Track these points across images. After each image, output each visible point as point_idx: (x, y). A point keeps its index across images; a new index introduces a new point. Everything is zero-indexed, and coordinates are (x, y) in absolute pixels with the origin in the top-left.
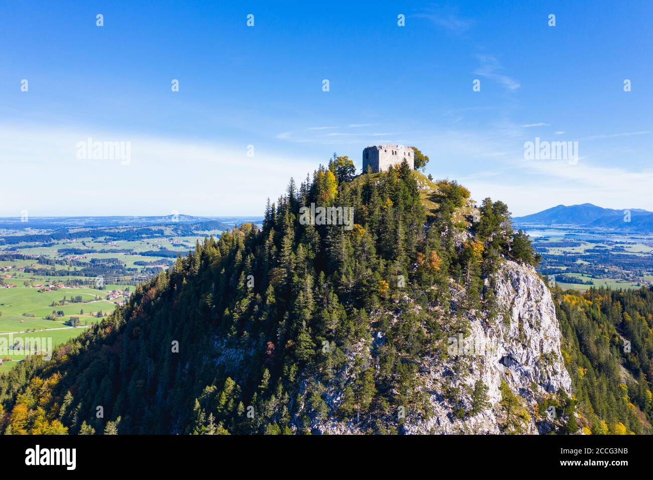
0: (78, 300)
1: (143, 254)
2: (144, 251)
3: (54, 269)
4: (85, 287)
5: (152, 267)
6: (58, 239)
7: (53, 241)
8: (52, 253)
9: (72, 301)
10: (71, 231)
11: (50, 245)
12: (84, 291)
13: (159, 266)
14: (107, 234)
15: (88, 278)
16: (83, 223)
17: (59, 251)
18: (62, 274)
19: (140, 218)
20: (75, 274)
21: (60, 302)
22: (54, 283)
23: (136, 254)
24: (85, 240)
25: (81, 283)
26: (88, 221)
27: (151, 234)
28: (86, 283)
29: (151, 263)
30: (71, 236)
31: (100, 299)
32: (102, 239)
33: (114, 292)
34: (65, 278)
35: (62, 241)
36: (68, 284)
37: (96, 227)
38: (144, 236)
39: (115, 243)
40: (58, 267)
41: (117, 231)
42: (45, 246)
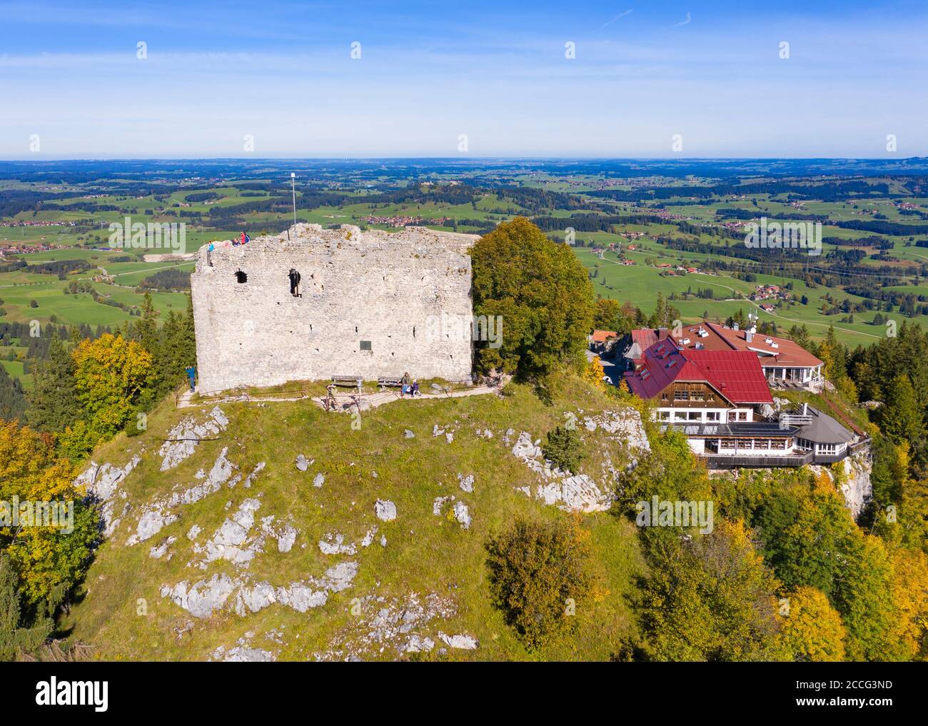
0: (707, 294)
1: (841, 225)
2: (845, 219)
3: (697, 241)
4: (725, 274)
5: (847, 248)
6: (721, 194)
7: (715, 197)
8: (705, 215)
9: (700, 295)
10: (744, 183)
11: (709, 203)
12: (724, 282)
13: (861, 248)
14: (795, 189)
15: (735, 260)
16: (767, 170)
17: (719, 212)
18: (703, 249)
19: (858, 162)
20: (720, 251)
21: (684, 294)
22: (685, 265)
23: (831, 223)
24: (758, 196)
25: (723, 266)
26: (774, 165)
27: (865, 192)
28: (732, 267)
29: (850, 242)
30: (739, 191)
31: (740, 297)
32: (784, 196)
33: (766, 287)
34: (703, 258)
35: (728, 197)
36: (704, 267)
37: (781, 177)
38: (852, 194)
39: (802, 203)
40: (705, 239)
41: (808, 184)
42: (702, 203)
